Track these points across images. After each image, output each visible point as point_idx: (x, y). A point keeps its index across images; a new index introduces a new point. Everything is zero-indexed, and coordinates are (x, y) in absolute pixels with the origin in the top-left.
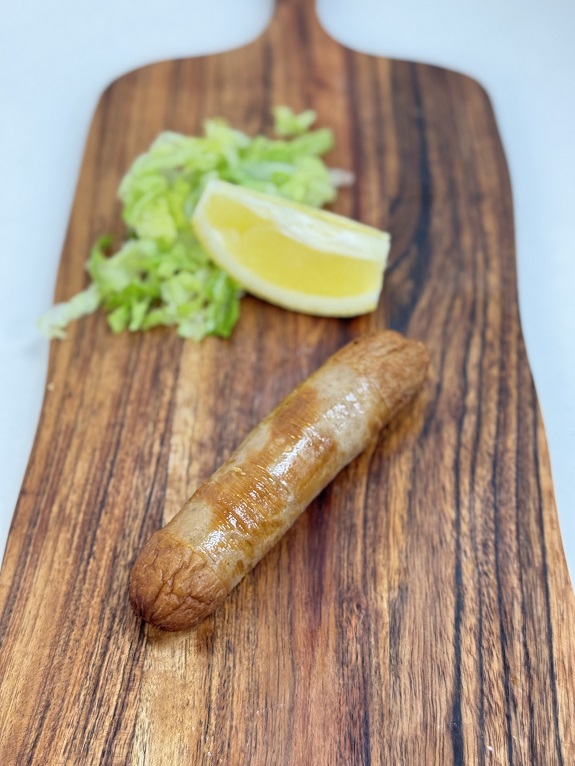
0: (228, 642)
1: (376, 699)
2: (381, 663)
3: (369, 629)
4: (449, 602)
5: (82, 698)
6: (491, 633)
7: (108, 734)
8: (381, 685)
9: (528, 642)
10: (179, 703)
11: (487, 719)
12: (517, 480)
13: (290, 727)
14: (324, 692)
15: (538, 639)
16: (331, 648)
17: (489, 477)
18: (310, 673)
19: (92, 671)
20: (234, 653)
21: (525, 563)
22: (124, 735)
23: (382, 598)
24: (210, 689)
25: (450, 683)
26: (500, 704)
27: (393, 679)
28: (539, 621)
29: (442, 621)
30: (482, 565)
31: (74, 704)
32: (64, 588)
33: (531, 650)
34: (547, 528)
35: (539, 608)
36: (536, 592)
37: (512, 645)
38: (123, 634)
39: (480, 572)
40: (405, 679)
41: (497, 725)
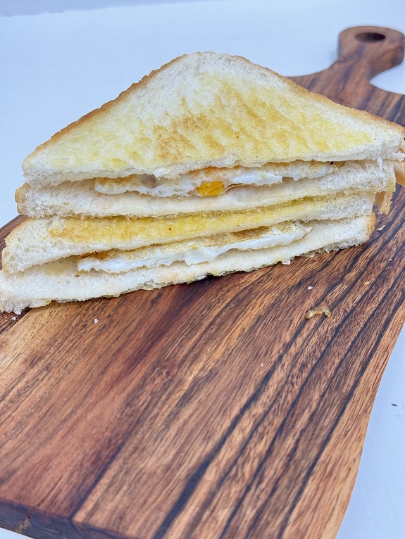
0: (50, 364)
1: (139, 436)
2: (161, 414)
3: (166, 389)
4: (246, 393)
6: (271, 423)
8: (150, 428)
9: (302, 441)
11: (227, 483)
12: (359, 333)
13: (55, 431)
14: (99, 418)
15: (312, 442)
16: (126, 392)
17: (336, 325)
18: (97, 402)
20: (49, 372)
21: (333, 386)
23: (191, 373)
24: (13, 387)
25: (210, 446)
26: (247, 476)
27: (163, 427)
28: (321, 429)
29: (232, 403)
30: (293, 377)
33: (301, 446)
35: (327, 420)
37: (285, 438)
39: (288, 381)
40: (173, 431)
41: (233, 490)
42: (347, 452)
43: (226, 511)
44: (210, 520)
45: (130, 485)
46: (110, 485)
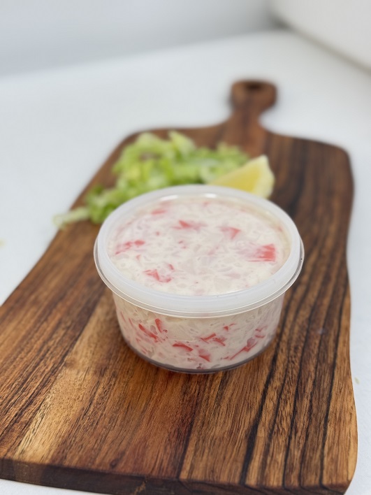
0: (115, 372)
1: (202, 414)
2: (210, 396)
4: (264, 373)
5: (14, 386)
6: (289, 392)
7: (23, 406)
8: (207, 407)
9: (314, 400)
10: (73, 397)
11: (274, 436)
12: (325, 320)
13: (140, 420)
14: (168, 405)
15: (321, 400)
16: (179, 384)
17: (307, 316)
18: (162, 395)
19: (25, 374)
20: (117, 378)
21: (321, 360)
22: (32, 408)
24: (95, 393)
25: (253, 414)
26: (286, 429)
27: (216, 405)
28: (324, 390)
29: (257, 381)
30: (291, 357)
31: (8, 388)
32: (23, 333)
33: (315, 404)
34: (340, 345)
35: (325, 384)
36: (325, 375)
37: (302, 400)
38: (51, 360)
39: (289, 361)
40: (224, 407)
41: (281, 441)
42: (345, 403)
43: (281, 455)
44: (273, 462)
45: (210, 449)
46: (196, 451)
